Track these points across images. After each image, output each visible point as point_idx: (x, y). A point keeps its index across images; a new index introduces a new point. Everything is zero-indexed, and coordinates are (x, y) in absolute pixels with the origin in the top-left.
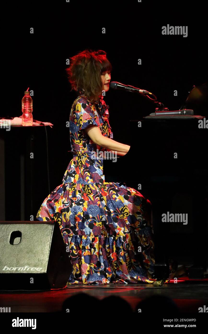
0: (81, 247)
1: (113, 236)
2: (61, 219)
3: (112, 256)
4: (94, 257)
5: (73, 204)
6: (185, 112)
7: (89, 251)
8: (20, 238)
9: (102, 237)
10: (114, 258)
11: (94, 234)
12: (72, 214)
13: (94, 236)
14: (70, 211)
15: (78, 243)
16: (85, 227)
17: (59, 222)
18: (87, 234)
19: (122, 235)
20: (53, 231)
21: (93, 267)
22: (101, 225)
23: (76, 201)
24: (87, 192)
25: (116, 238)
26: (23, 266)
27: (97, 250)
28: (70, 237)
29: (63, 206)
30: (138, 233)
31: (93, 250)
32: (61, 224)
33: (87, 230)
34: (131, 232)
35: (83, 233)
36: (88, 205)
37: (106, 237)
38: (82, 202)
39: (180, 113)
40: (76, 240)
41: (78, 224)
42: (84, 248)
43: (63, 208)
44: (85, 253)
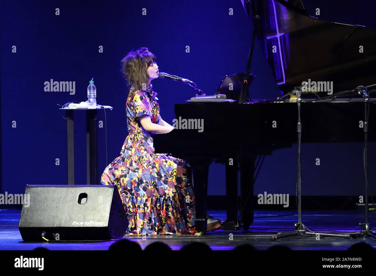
0: (137, 206)
1: (164, 197)
2: (120, 183)
3: (162, 213)
4: (147, 214)
5: (130, 171)
6: (219, 97)
7: (143, 209)
8: (86, 198)
9: (154, 198)
10: (164, 215)
11: (147, 196)
12: (129, 179)
13: (147, 197)
14: (127, 177)
15: (134, 202)
16: (140, 190)
17: (119, 186)
18: (142, 196)
19: (171, 195)
20: (113, 193)
21: (146, 222)
22: (153, 189)
23: (133, 169)
24: (142, 162)
25: (166, 198)
26: (89, 221)
27: (149, 209)
28: (127, 197)
29: (122, 173)
30: (184, 191)
31: (146, 208)
32: (120, 187)
33: (142, 192)
34: (179, 192)
35: (138, 195)
36: (142, 172)
37: (158, 198)
38: (137, 170)
39: (215, 97)
40: (132, 200)
41: (134, 188)
42: (139, 207)
43: (122, 175)
44: (139, 211)
